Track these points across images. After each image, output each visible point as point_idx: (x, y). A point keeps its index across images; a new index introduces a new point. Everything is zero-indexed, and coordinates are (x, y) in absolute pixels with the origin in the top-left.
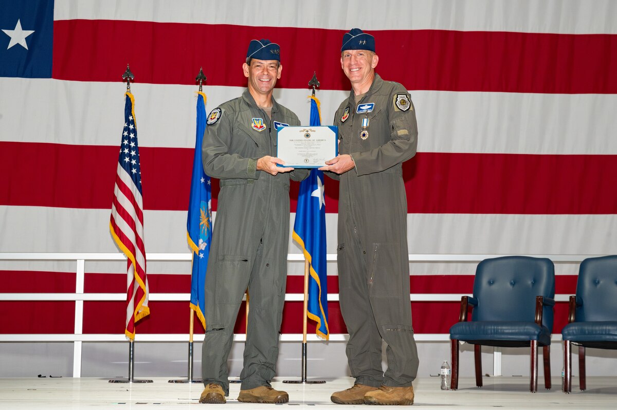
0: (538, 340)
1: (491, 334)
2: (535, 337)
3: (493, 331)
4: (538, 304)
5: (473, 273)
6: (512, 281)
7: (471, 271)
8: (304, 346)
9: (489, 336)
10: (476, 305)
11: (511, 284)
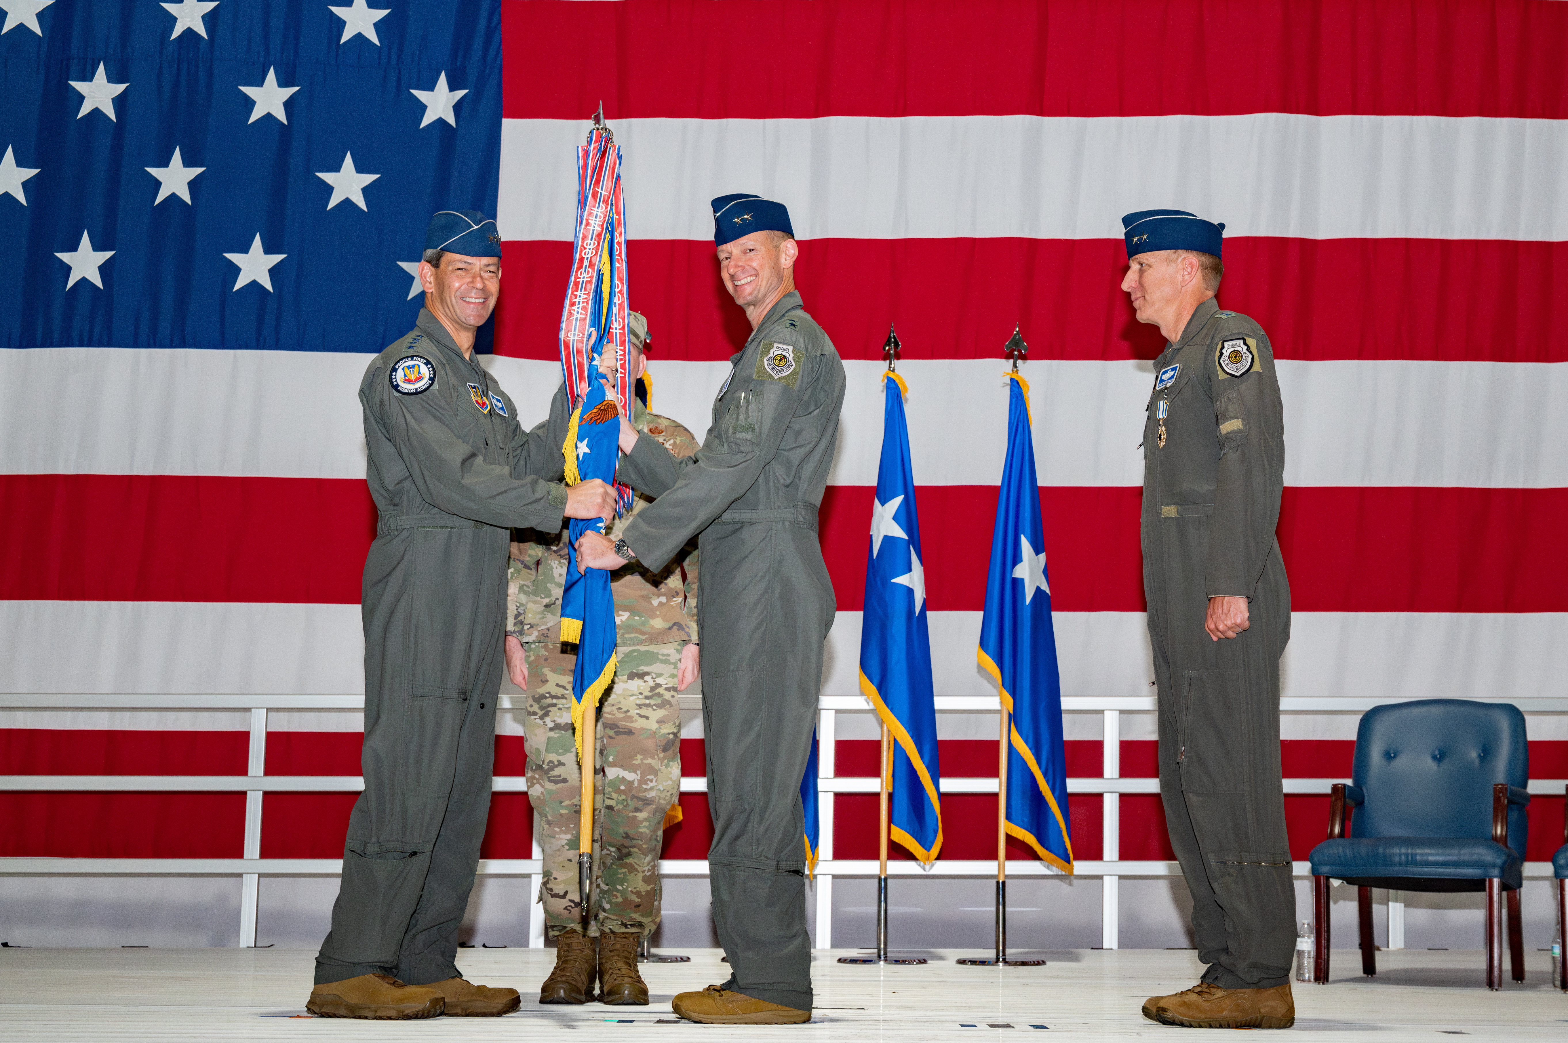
0: (1502, 876)
1: (1400, 864)
2: (1496, 872)
3: (1403, 858)
4: (1497, 800)
5: (1352, 735)
6: (1437, 753)
7: (1348, 731)
8: (1001, 889)
9: (1396, 868)
10: (1360, 803)
11: (1434, 758)
